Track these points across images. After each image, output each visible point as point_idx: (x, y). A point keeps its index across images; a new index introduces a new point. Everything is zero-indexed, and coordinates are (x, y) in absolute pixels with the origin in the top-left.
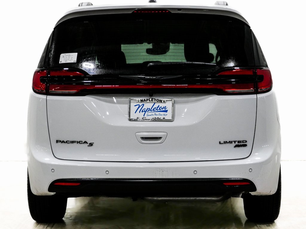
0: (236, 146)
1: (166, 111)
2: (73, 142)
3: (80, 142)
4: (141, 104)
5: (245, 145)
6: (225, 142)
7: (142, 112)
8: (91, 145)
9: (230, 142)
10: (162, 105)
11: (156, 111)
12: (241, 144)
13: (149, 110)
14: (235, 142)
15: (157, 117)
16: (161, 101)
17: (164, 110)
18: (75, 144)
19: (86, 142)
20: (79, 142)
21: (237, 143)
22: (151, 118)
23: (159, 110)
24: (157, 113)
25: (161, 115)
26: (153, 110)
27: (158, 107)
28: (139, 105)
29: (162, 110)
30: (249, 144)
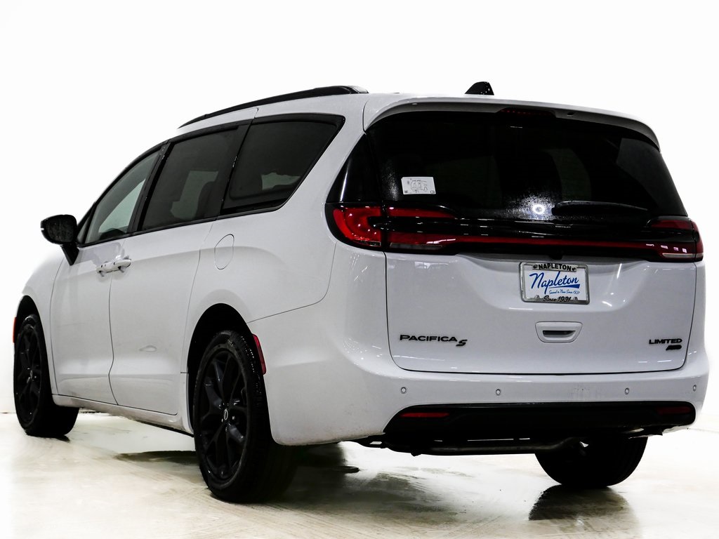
0: (670, 348)
1: (577, 286)
2: (431, 338)
3: (444, 339)
4: (539, 272)
5: (679, 347)
6: (657, 341)
7: (542, 286)
8: (462, 343)
9: (663, 341)
10: (571, 275)
11: (563, 285)
12: (675, 345)
13: (552, 283)
14: (668, 340)
15: (565, 295)
16: (569, 269)
17: (574, 283)
18: (435, 342)
19: (454, 339)
20: (441, 339)
21: (670, 344)
22: (556, 296)
23: (567, 284)
24: (565, 289)
25: (570, 293)
26: (558, 283)
27: (565, 278)
28: (537, 274)
29: (571, 284)
30: (684, 344)
